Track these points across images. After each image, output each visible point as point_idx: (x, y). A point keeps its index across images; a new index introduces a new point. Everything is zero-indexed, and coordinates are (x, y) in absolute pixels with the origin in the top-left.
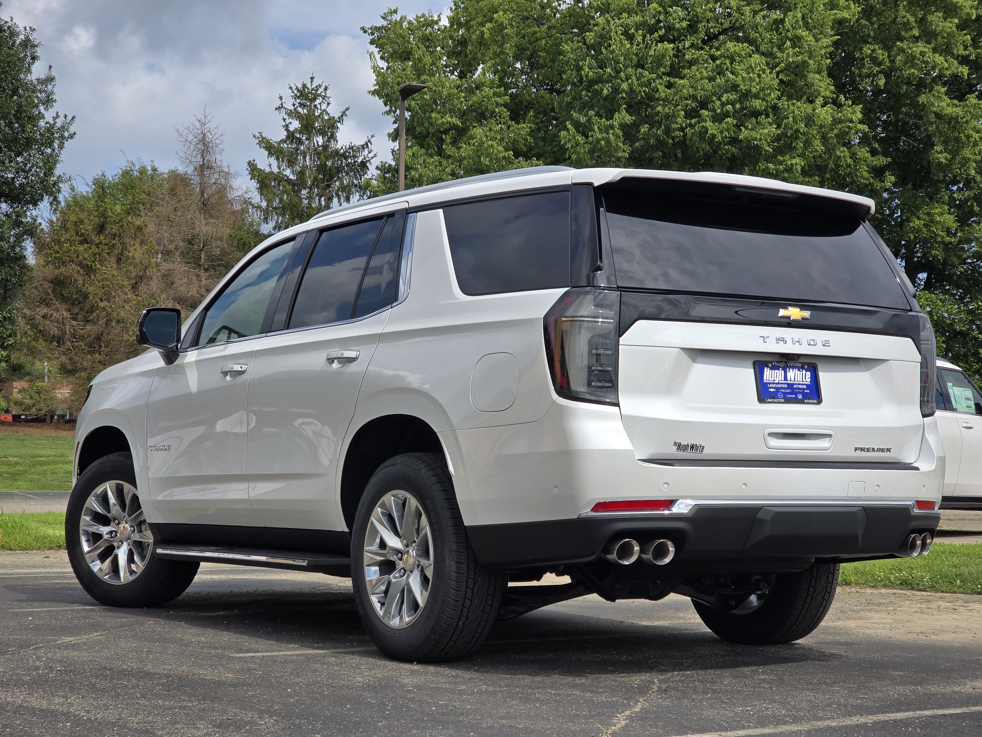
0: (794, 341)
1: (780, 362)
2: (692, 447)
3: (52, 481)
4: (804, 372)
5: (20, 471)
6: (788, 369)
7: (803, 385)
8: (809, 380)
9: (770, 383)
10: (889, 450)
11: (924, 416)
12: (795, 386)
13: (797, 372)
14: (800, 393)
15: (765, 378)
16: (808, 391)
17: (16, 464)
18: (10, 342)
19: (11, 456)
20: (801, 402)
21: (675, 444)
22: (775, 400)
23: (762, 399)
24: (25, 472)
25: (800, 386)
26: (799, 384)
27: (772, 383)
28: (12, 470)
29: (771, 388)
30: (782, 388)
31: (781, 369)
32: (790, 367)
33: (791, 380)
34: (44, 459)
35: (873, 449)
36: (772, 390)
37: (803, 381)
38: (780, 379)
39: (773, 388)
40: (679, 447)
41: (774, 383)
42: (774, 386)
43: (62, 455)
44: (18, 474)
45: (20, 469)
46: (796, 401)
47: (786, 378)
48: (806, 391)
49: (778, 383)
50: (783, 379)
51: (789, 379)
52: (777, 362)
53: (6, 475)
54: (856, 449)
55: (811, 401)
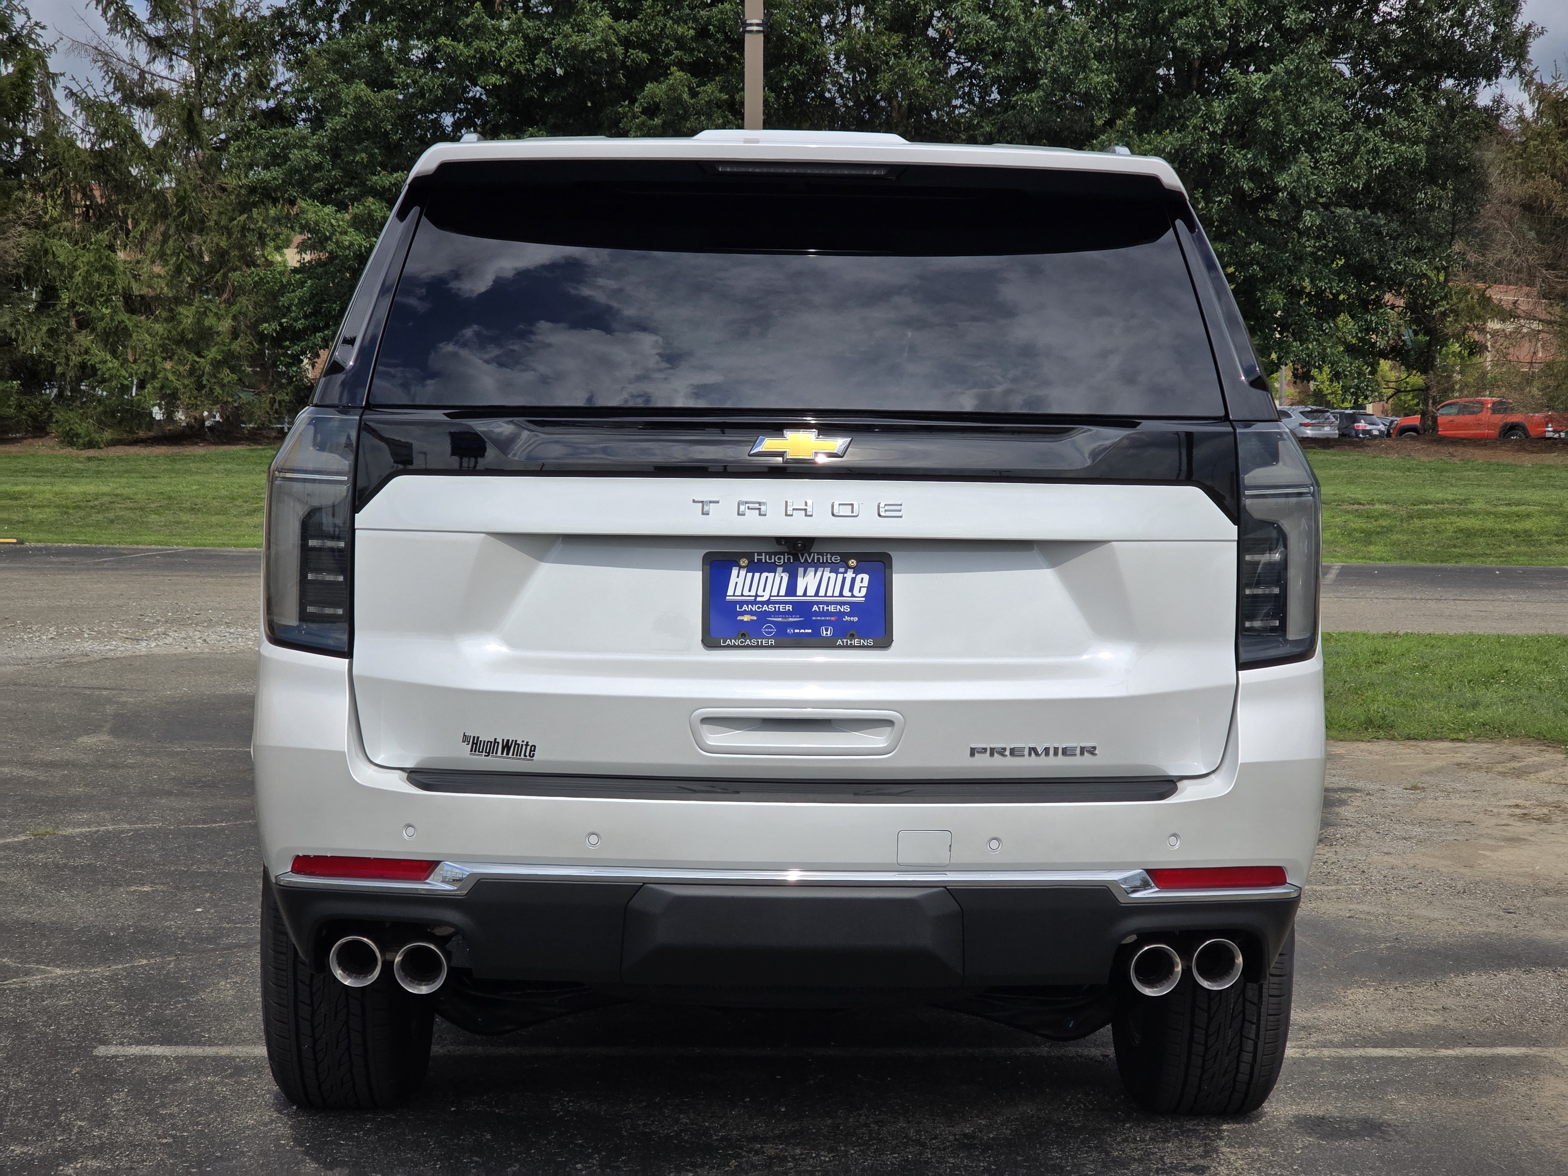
0: (790, 509)
1: (776, 554)
2: (507, 746)
3: (1428, 545)
4: (850, 575)
5: (1383, 527)
6: (801, 570)
7: (842, 604)
8: (864, 591)
9: (741, 603)
10: (1092, 751)
11: (1241, 666)
12: (815, 608)
13: (827, 574)
14: (827, 623)
15: (730, 592)
16: (856, 619)
17: (1384, 515)
18: (1443, 309)
19: (1380, 502)
20: (828, 644)
21: (466, 739)
22: (748, 642)
23: (710, 641)
24: (1390, 530)
25: (832, 608)
26: (828, 604)
27: (747, 603)
28: (1371, 525)
29: (745, 613)
30: (777, 613)
31: (780, 569)
32: (806, 566)
33: (805, 594)
34: (1430, 507)
35: (1033, 750)
36: (746, 618)
37: (841, 595)
38: (775, 593)
39: (751, 613)
40: (476, 744)
41: (755, 602)
42: (755, 608)
43: (1465, 501)
44: (1378, 533)
45: (1384, 524)
46: (814, 642)
47: (791, 589)
48: (847, 618)
49: (768, 602)
50: (783, 592)
51: (800, 592)
52: (770, 554)
53: (1357, 535)
54: (973, 752)
55: (856, 642)
